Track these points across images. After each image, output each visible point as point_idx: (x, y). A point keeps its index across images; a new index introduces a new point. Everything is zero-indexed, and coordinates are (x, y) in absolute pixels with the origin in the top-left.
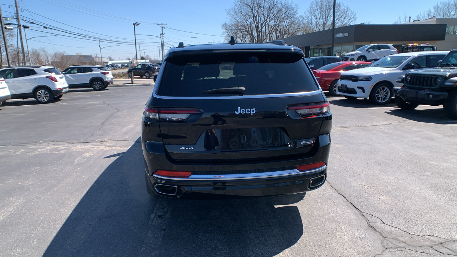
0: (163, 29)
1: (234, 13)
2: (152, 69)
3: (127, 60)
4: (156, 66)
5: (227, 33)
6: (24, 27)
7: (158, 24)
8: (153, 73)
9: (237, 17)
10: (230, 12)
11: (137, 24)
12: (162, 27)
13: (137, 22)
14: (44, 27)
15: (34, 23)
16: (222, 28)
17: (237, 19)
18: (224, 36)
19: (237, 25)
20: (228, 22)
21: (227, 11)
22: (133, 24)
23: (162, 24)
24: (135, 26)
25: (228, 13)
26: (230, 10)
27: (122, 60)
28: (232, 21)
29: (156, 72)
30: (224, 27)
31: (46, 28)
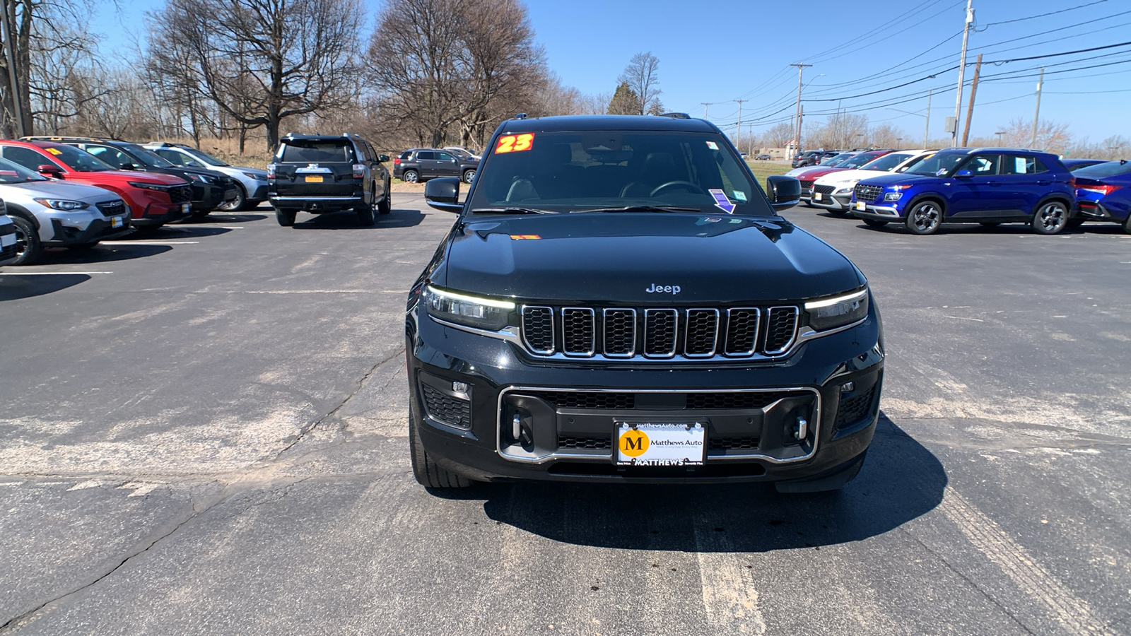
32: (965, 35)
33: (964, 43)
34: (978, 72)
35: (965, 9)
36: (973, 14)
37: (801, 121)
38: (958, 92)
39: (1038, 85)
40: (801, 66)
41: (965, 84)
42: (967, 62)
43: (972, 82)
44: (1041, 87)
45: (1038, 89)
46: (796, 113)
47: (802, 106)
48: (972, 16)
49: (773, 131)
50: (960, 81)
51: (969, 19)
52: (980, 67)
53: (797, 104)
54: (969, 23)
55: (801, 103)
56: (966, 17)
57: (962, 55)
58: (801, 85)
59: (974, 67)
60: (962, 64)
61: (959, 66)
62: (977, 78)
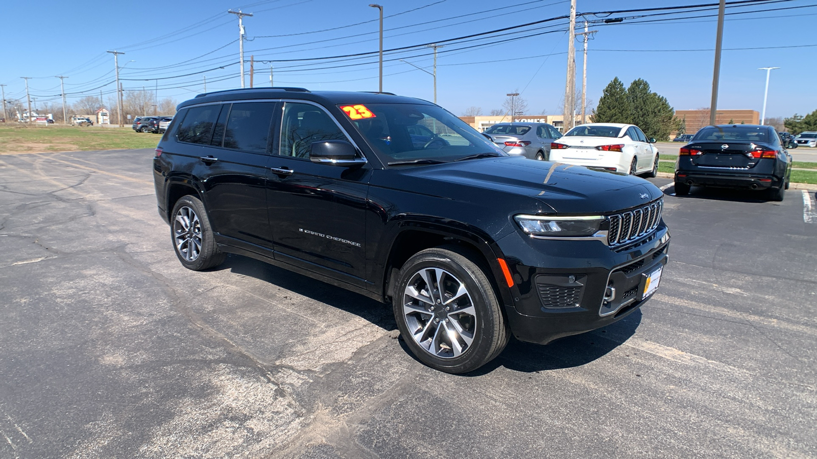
32: (241, 42)
33: (241, 47)
34: (252, 66)
35: (239, 25)
36: (244, 29)
37: (122, 95)
38: (242, 79)
39: (271, 76)
40: (116, 53)
41: (245, 73)
42: (245, 60)
43: (249, 73)
44: (272, 78)
45: (271, 79)
46: (117, 88)
47: (121, 84)
48: (243, 30)
49: (82, 101)
50: (242, 72)
51: (242, 32)
52: (253, 63)
53: (116, 82)
54: (242, 35)
55: (120, 81)
56: (240, 30)
57: (241, 55)
58: (118, 67)
59: (249, 64)
60: (242, 61)
61: (240, 62)
62: (252, 70)
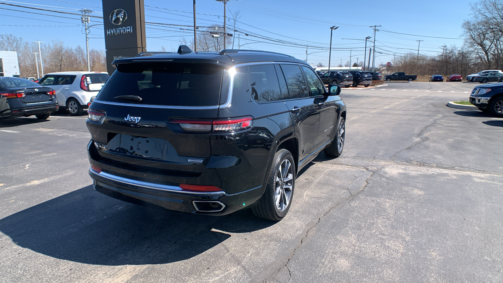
0: (376, 32)
1: (484, 7)
2: (341, 77)
3: (338, 67)
4: (347, 74)
5: (469, 34)
6: (228, 34)
7: (371, 27)
8: (342, 82)
9: (487, 11)
10: (476, 6)
11: (335, 28)
12: (375, 30)
13: (335, 26)
14: (246, 35)
15: (237, 31)
16: (462, 28)
17: (487, 14)
18: (464, 37)
19: (486, 23)
20: (471, 19)
21: (472, 4)
22: (331, 28)
23: (375, 26)
24: (333, 30)
25: (473, 8)
26: (476, 4)
27: (334, 67)
28: (477, 18)
29: (345, 80)
30: (465, 27)
31: (247, 35)
